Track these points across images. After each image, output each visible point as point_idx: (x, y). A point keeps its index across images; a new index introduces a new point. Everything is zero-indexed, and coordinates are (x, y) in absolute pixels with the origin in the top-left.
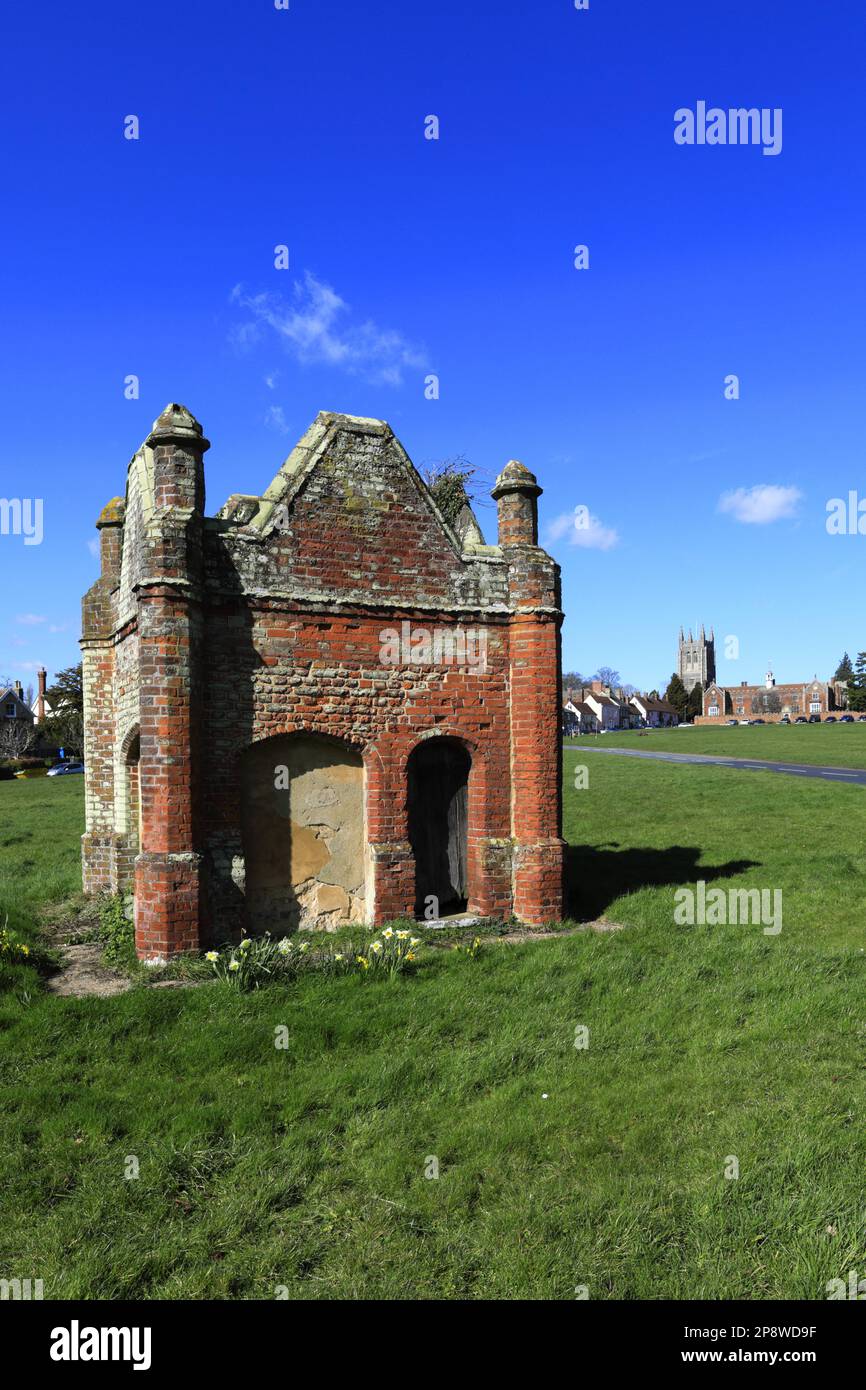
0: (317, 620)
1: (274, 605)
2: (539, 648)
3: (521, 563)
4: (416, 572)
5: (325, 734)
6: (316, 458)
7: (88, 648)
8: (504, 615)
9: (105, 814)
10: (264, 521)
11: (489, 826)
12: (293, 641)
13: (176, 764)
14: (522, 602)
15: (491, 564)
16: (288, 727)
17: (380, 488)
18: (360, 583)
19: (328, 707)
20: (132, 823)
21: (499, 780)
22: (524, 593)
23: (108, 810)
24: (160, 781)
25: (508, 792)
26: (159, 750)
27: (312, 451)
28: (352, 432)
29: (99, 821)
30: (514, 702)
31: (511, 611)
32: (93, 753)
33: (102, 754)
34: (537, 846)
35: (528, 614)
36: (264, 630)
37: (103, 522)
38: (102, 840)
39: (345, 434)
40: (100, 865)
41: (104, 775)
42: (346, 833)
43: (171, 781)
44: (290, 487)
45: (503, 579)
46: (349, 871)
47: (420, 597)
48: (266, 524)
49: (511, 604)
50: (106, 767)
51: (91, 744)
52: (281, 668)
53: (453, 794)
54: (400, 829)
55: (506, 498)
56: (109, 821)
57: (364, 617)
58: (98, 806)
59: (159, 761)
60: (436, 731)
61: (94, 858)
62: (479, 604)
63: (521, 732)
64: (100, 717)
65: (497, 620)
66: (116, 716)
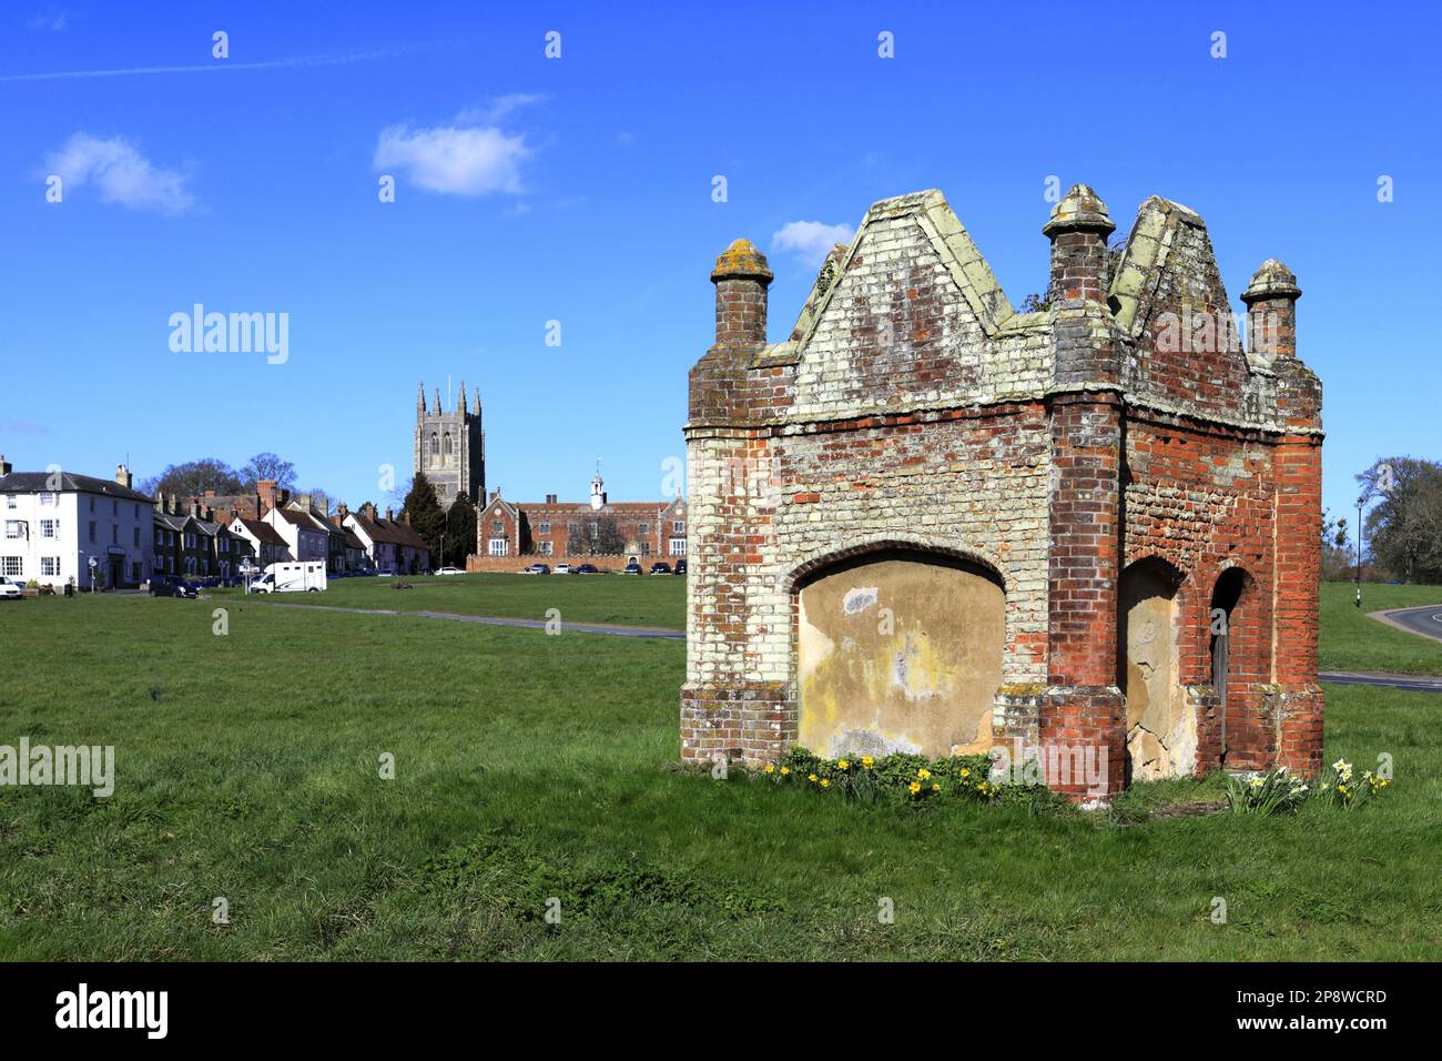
0: (1162, 432)
1: (1142, 414)
2: (1310, 474)
3: (1292, 377)
4: (1220, 382)
5: (1165, 560)
6: (1163, 251)
7: (714, 437)
8: (1277, 434)
9: (731, 658)
10: (1131, 320)
11: (1257, 670)
12: (1149, 455)
13: (1111, 588)
14: (1292, 421)
15: (1267, 376)
16: (1145, 552)
17: (1202, 287)
18: (1189, 392)
19: (1167, 531)
20: (793, 669)
21: (1265, 618)
22: (1296, 412)
23: (737, 652)
24: (1098, 606)
25: (1270, 635)
26: (1098, 573)
28: (1187, 223)
29: (723, 668)
30: (1279, 533)
31: (1282, 430)
32: (717, 577)
33: (729, 579)
34: (1307, 692)
35: (1302, 435)
36: (1133, 442)
37: (740, 272)
38: (731, 692)
39: (1182, 225)
40: (728, 724)
41: (731, 607)
42: (1160, 674)
43: (1108, 607)
44: (1147, 281)
45: (1273, 394)
46: (1160, 718)
47: (1224, 409)
48: (1133, 323)
49: (1279, 422)
50: (735, 596)
51: (714, 564)
52: (1141, 487)
54: (1208, 671)
55: (1274, 303)
56: (739, 667)
57: (1192, 431)
58: (722, 647)
59: (1098, 584)
60: (1230, 563)
61: (720, 715)
62: (1257, 421)
63: (1287, 566)
64: (728, 530)
65: (1271, 439)
66: (764, 530)
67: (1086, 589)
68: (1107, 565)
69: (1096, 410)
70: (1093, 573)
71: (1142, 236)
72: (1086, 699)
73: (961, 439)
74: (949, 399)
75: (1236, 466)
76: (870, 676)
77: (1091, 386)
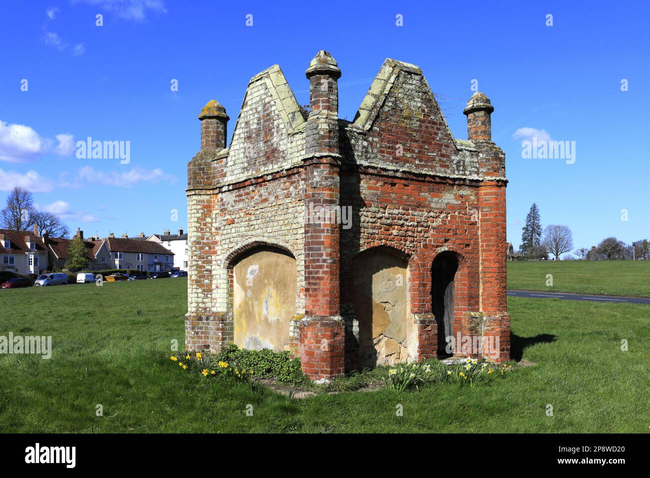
0: (390, 180)
1: (371, 171)
2: (498, 201)
3: (486, 151)
4: (435, 154)
5: (393, 248)
6: (389, 86)
7: (195, 194)
8: (477, 181)
9: (205, 300)
10: (364, 122)
11: (470, 305)
12: (379, 192)
13: (334, 263)
14: (487, 174)
15: (471, 151)
16: (376, 243)
17: (419, 105)
18: (410, 160)
19: (395, 232)
20: (230, 306)
21: (474, 277)
22: (489, 169)
23: (208, 297)
24: (324, 272)
25: (478, 285)
26: (324, 254)
27: (386, 81)
28: (406, 72)
29: (201, 305)
30: (482, 232)
31: (481, 179)
32: (198, 261)
33: (204, 262)
34: (498, 316)
35: (492, 181)
36: (366, 186)
37: (208, 115)
38: (204, 317)
39: (403, 73)
40: (202, 333)
41: (205, 276)
42: (398, 308)
43: (331, 273)
44: (377, 102)
45: (476, 160)
46: (400, 331)
47: (437, 169)
48: (365, 123)
49: (480, 175)
50: (206, 271)
51: (196, 255)
52: (373, 209)
53: (446, 286)
54: (428, 305)
55: (476, 113)
56: (208, 305)
57: (412, 180)
58: (200, 295)
59: (324, 261)
60: (445, 248)
61: (198, 328)
62: (465, 174)
63: (486, 250)
64: (203, 239)
65: (474, 184)
66: (218, 238)
67: (318, 264)
68: (329, 250)
69: (322, 167)
70: (321, 255)
71: (378, 79)
72: (317, 323)
73: (279, 187)
74: (276, 168)
75: (449, 197)
76: (256, 309)
77: (317, 155)
